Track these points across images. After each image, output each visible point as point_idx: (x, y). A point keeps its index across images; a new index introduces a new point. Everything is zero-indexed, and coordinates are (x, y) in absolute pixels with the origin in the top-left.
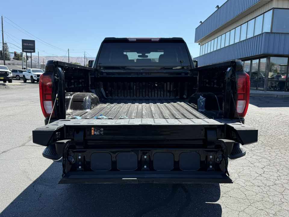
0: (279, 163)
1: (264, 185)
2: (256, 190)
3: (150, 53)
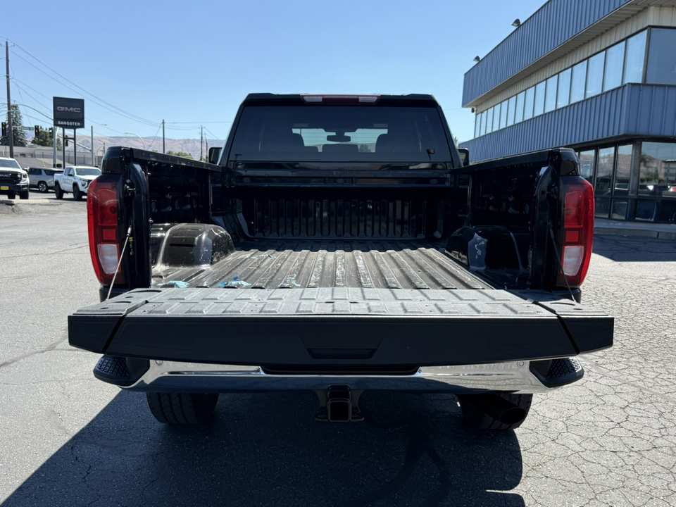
0: (662, 396)
1: (626, 450)
2: (607, 460)
3: (355, 131)
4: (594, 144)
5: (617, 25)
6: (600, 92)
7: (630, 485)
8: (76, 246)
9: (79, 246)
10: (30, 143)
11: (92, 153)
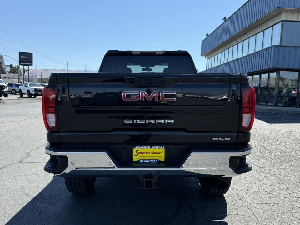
0: (288, 181)
1: (272, 203)
2: (264, 207)
3: (154, 66)
4: (259, 72)
5: (268, 20)
6: (261, 49)
7: (274, 218)
8: (30, 118)
9: (31, 118)
10: (8, 72)
11: (36, 76)
